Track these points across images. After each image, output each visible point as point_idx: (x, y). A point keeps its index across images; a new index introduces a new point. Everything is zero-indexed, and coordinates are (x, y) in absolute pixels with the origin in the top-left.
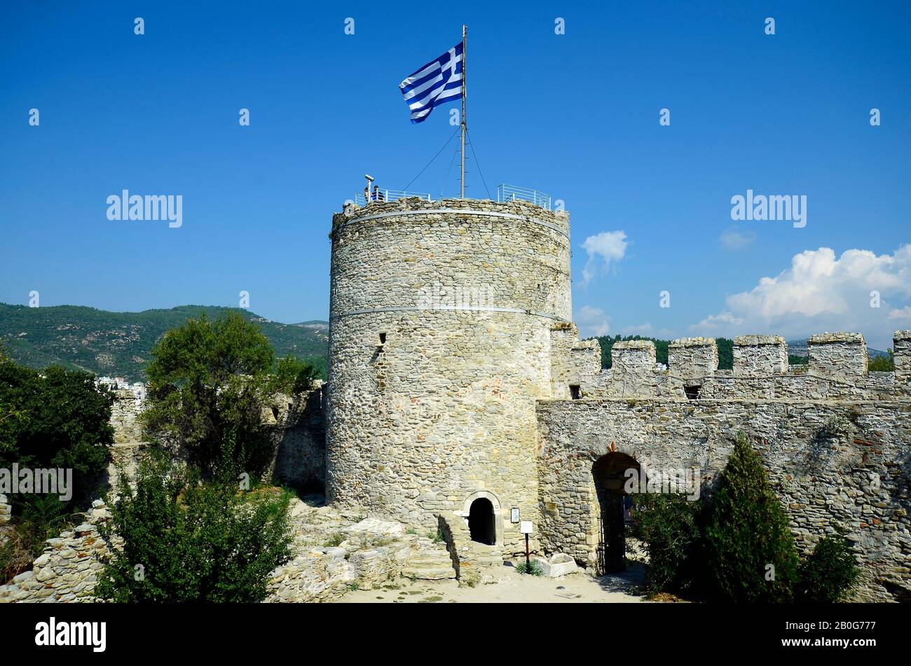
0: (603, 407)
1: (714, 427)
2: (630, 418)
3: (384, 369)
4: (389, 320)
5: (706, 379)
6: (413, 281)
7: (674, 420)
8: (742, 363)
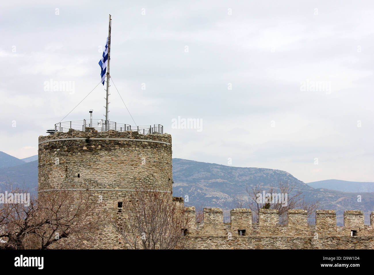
0: (210, 239)
1: (260, 247)
2: (223, 244)
3: (122, 221)
4: (124, 195)
5: (249, 227)
6: (136, 176)
7: (243, 245)
8: (264, 220)
